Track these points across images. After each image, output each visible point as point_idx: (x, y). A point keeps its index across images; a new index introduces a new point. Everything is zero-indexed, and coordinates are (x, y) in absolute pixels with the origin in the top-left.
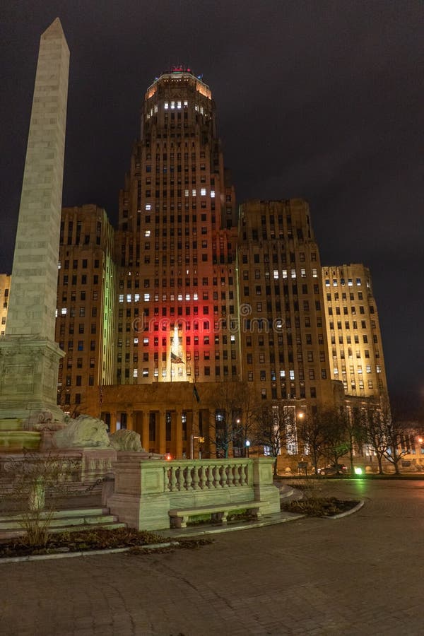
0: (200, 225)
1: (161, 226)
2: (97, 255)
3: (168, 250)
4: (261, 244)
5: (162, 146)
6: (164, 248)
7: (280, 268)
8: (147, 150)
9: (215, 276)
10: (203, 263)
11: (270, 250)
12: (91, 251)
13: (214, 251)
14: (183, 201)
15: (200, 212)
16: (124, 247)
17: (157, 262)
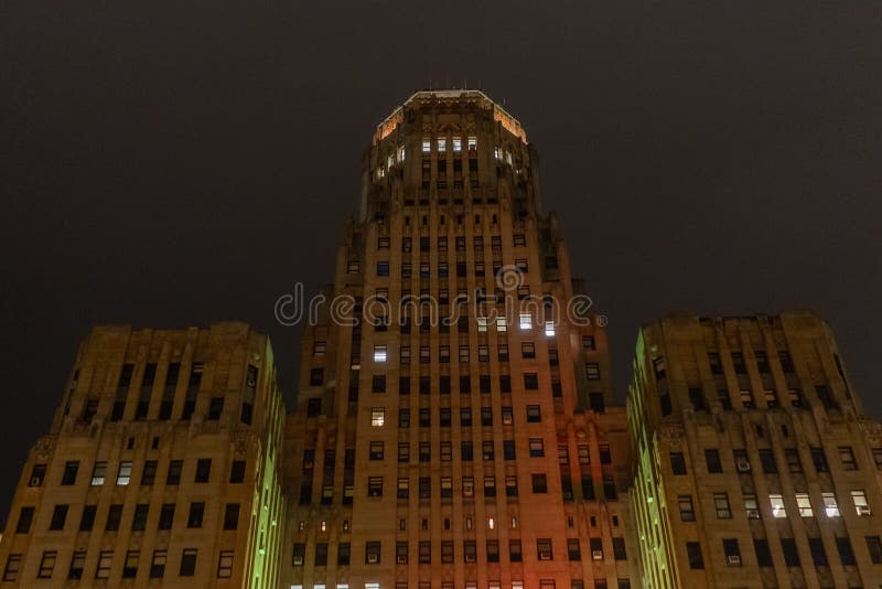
0: (521, 398)
1: (415, 399)
2: (242, 447)
3: (435, 461)
4: (719, 422)
5: (416, 223)
6: (425, 457)
7: (788, 487)
8: (380, 230)
9: (573, 534)
10: (533, 496)
11: (750, 438)
12: (224, 436)
13: (565, 467)
14: (473, 342)
15: (518, 369)
16: (309, 456)
17: (403, 494)
